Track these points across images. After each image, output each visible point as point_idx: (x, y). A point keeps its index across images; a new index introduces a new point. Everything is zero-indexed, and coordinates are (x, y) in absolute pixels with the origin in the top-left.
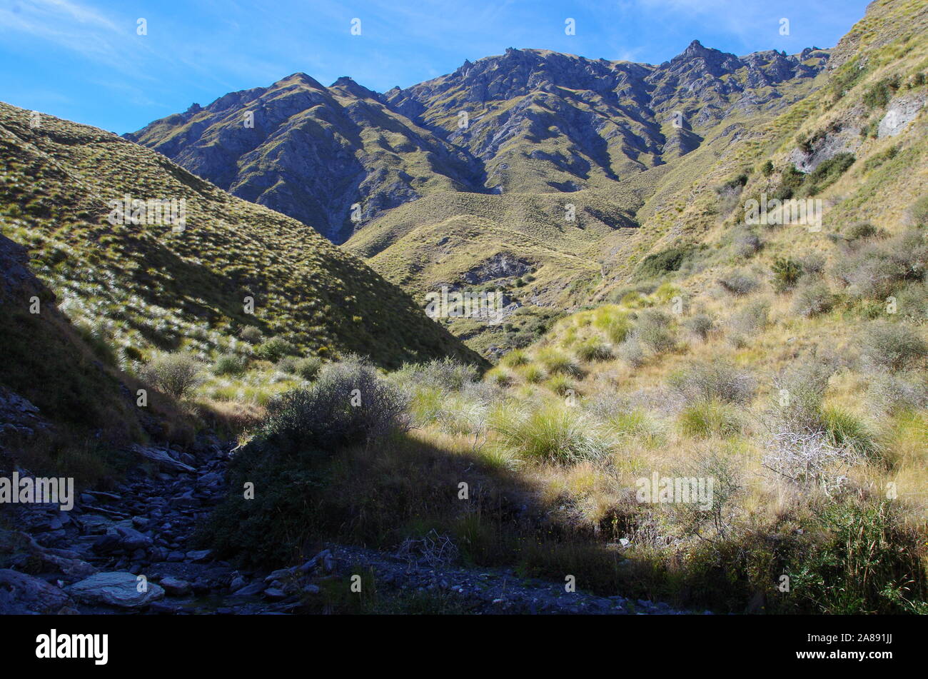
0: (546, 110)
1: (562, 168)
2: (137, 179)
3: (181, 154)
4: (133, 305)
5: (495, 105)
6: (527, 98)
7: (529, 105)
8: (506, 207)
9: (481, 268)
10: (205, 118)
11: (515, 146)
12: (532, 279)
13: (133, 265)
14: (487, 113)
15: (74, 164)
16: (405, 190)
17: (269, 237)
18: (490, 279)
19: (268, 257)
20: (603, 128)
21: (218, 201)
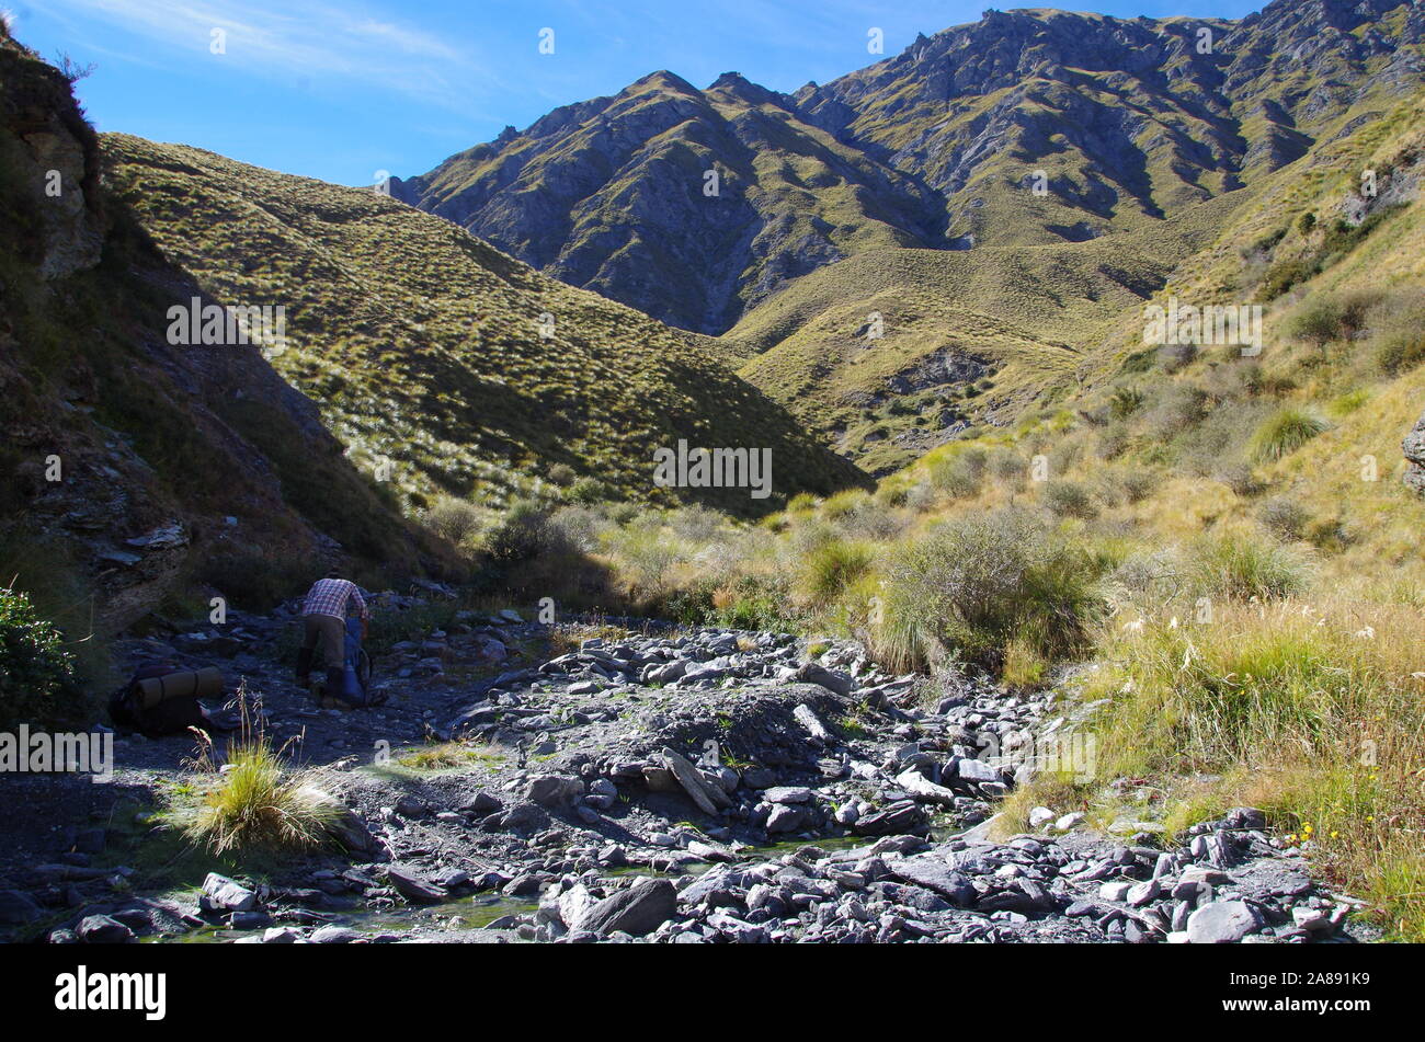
0: (1047, 108)
1: (1070, 202)
2: (425, 266)
3: (490, 204)
4: (420, 442)
5: (964, 104)
6: (1016, 92)
7: (1019, 102)
8: (973, 270)
9: (914, 369)
10: (523, 148)
11: (997, 169)
12: (989, 386)
13: (420, 390)
14: (951, 118)
15: (347, 250)
16: (823, 245)
17: (598, 339)
18: (928, 386)
19: (592, 370)
20: (1141, 132)
21: (532, 289)
